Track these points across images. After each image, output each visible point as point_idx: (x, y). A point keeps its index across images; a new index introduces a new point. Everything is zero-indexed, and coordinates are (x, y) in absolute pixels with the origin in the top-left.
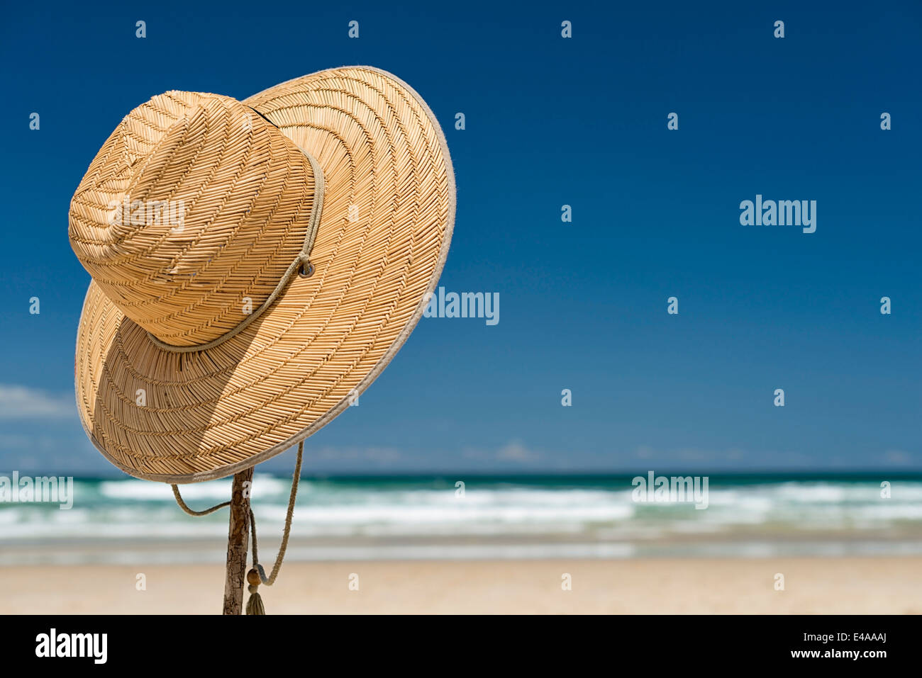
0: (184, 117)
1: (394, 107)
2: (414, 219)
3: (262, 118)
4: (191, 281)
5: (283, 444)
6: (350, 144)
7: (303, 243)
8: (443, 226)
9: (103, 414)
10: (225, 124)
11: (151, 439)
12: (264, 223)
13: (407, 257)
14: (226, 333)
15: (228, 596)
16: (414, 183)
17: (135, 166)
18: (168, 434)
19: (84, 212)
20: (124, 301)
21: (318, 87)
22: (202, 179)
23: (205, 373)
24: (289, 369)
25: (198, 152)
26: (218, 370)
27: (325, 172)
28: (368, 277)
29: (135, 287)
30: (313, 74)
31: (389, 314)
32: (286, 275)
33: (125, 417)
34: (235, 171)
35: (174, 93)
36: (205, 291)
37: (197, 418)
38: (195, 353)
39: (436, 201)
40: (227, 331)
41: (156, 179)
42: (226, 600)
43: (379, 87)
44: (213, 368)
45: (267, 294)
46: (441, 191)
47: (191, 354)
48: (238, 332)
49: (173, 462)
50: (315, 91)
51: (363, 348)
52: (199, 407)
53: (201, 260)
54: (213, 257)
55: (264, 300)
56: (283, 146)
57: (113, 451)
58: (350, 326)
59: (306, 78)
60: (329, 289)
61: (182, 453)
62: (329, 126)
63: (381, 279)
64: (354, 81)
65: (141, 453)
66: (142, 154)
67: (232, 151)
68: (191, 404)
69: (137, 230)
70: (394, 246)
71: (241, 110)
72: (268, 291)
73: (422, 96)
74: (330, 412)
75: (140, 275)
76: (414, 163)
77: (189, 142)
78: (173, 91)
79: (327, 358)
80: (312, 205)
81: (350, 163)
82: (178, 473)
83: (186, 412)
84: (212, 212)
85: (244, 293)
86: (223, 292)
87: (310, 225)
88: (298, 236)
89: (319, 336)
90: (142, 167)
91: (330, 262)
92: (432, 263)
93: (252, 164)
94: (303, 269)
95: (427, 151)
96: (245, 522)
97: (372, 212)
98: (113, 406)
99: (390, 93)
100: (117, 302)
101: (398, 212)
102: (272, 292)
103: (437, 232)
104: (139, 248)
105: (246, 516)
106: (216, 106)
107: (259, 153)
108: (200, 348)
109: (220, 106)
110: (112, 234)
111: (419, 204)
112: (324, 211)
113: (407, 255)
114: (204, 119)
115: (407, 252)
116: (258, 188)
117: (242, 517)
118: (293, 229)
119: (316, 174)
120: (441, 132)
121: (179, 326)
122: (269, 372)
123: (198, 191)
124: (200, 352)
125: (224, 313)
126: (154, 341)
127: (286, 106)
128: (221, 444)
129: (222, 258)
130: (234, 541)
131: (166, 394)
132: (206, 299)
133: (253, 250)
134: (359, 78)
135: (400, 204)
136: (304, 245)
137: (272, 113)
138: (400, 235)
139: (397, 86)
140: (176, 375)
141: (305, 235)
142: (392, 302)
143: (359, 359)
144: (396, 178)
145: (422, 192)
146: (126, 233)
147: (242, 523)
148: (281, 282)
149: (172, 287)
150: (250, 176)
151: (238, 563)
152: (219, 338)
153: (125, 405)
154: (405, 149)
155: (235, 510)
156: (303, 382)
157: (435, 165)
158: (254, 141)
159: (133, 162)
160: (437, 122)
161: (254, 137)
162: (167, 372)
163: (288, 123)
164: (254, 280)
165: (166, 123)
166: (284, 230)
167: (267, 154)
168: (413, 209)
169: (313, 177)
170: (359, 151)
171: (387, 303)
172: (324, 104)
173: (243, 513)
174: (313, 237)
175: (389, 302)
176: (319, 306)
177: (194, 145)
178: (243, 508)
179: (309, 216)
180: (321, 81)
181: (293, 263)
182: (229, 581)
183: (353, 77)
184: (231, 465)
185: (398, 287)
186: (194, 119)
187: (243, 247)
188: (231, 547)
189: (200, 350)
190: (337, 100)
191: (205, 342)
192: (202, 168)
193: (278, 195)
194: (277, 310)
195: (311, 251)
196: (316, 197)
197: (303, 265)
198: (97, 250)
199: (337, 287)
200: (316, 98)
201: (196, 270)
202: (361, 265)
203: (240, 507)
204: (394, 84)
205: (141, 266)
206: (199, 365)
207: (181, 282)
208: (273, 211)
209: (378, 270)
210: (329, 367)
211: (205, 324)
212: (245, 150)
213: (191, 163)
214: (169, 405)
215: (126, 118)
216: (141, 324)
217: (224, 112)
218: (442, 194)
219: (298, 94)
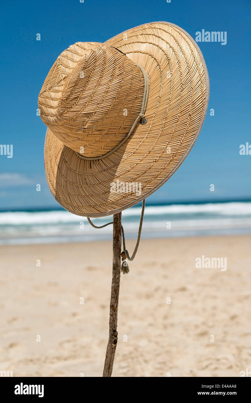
0: (85, 56)
1: (178, 41)
2: (191, 95)
3: (119, 52)
4: (93, 131)
5: (138, 200)
6: (159, 60)
7: (141, 109)
8: (204, 97)
9: (58, 187)
10: (103, 57)
11: (80, 199)
12: (124, 102)
13: (189, 113)
14: (110, 151)
15: (114, 263)
16: (190, 78)
17: (65, 79)
18: (88, 196)
19: (45, 102)
20: (65, 140)
21: (142, 33)
22: (95, 84)
23: (102, 170)
24: (139, 167)
25: (93, 71)
26: (107, 168)
27: (148, 74)
28: (171, 123)
29: (69, 134)
30: (139, 26)
31: (182, 140)
32: (134, 124)
33: (68, 189)
34: (110, 79)
35: (79, 43)
36: (100, 134)
37: (100, 189)
38: (96, 160)
39: (200, 85)
40: (110, 150)
41: (75, 86)
42: (114, 265)
43: (170, 32)
44: (105, 167)
45: (127, 133)
46: (202, 80)
47: (95, 161)
48: (115, 150)
49: (90, 208)
50: (141, 35)
51: (171, 156)
52: (100, 185)
53: (97, 121)
54: (102, 119)
55: (125, 136)
56: (129, 64)
57: (64, 204)
58: (164, 146)
59: (136, 29)
60: (154, 130)
61: (94, 205)
62: (149, 52)
63: (177, 124)
64: (158, 29)
65: (77, 205)
66: (68, 73)
67: (107, 70)
68: (96, 183)
69: (69, 109)
70: (182, 108)
71: (110, 50)
72: (127, 131)
73: (190, 35)
74: (158, 185)
75: (71, 129)
76: (189, 68)
77: (88, 67)
78: (79, 42)
79: (155, 161)
80: (144, 91)
81: (159, 70)
82: (93, 213)
83: (94, 186)
84: (100, 99)
85: (116, 134)
86: (107, 134)
87: (144, 100)
88: (138, 106)
89: (151, 151)
90: (68, 80)
91: (154, 117)
92: (200, 115)
93: (117, 75)
94: (142, 121)
95: (195, 62)
96: (120, 231)
97: (171, 93)
98: (62, 184)
99: (176, 34)
100: (62, 140)
101: (183, 92)
102: (129, 132)
103: (201, 101)
104: (70, 118)
105: (120, 228)
106: (99, 49)
107: (119, 70)
108: (99, 158)
109: (101, 49)
110: (58, 112)
111: (193, 87)
112: (149, 93)
113: (189, 112)
114: (94, 56)
115: (189, 111)
116: (120, 86)
117: (118, 229)
118: (137, 103)
119: (145, 76)
120: (201, 52)
121: (89, 149)
122: (130, 168)
123: (94, 90)
124: (98, 160)
125: (108, 143)
126: (78, 155)
127: (128, 43)
128: (111, 201)
129: (106, 119)
130: (116, 239)
131: (85, 179)
132: (100, 138)
133: (120, 114)
134: (161, 28)
135: (184, 88)
136: (142, 110)
137: (122, 47)
138: (185, 103)
139: (178, 31)
140: (89, 171)
141: (142, 105)
142: (183, 134)
143: (169, 161)
144: (181, 75)
145: (194, 82)
146: (64, 111)
147: (119, 232)
148: (132, 127)
149: (86, 134)
150: (116, 81)
151: (117, 249)
152: (107, 154)
153: (67, 183)
154: (185, 61)
155: (115, 226)
156: (145, 172)
157: (199, 68)
158: (117, 64)
159: (64, 77)
160: (198, 47)
161: (117, 62)
162: (85, 168)
163: (130, 51)
164: (121, 128)
165: (77, 58)
166: (132, 104)
167: (123, 69)
168: (190, 90)
169: (143, 77)
170: (163, 64)
171: (181, 135)
172: (146, 41)
173: (119, 227)
174: (145, 106)
175: (182, 135)
176: (150, 138)
177: (90, 68)
178: (118, 225)
179: (143, 96)
180: (143, 30)
181: (137, 118)
182: (114, 257)
183: (158, 27)
184: (116, 209)
185: (185, 127)
186: (90, 56)
187: (115, 113)
188: (115, 242)
189: (98, 159)
190: (151, 39)
191: (100, 156)
192: (95, 78)
193: (129, 88)
194: (132, 140)
195: (145, 112)
196: (145, 87)
197: (142, 119)
198: (52, 119)
199: (158, 129)
200: (141, 39)
201: (96, 125)
202: (168, 118)
203: (117, 224)
204: (177, 30)
205: (71, 125)
206: (99, 166)
207: (89, 131)
208: (127, 96)
209: (176, 120)
210: (156, 165)
211: (100, 148)
212: (113, 69)
213: (90, 77)
214: (87, 184)
215: (59, 57)
216: (73, 149)
217: (103, 51)
218: (203, 82)
219: (133, 37)
